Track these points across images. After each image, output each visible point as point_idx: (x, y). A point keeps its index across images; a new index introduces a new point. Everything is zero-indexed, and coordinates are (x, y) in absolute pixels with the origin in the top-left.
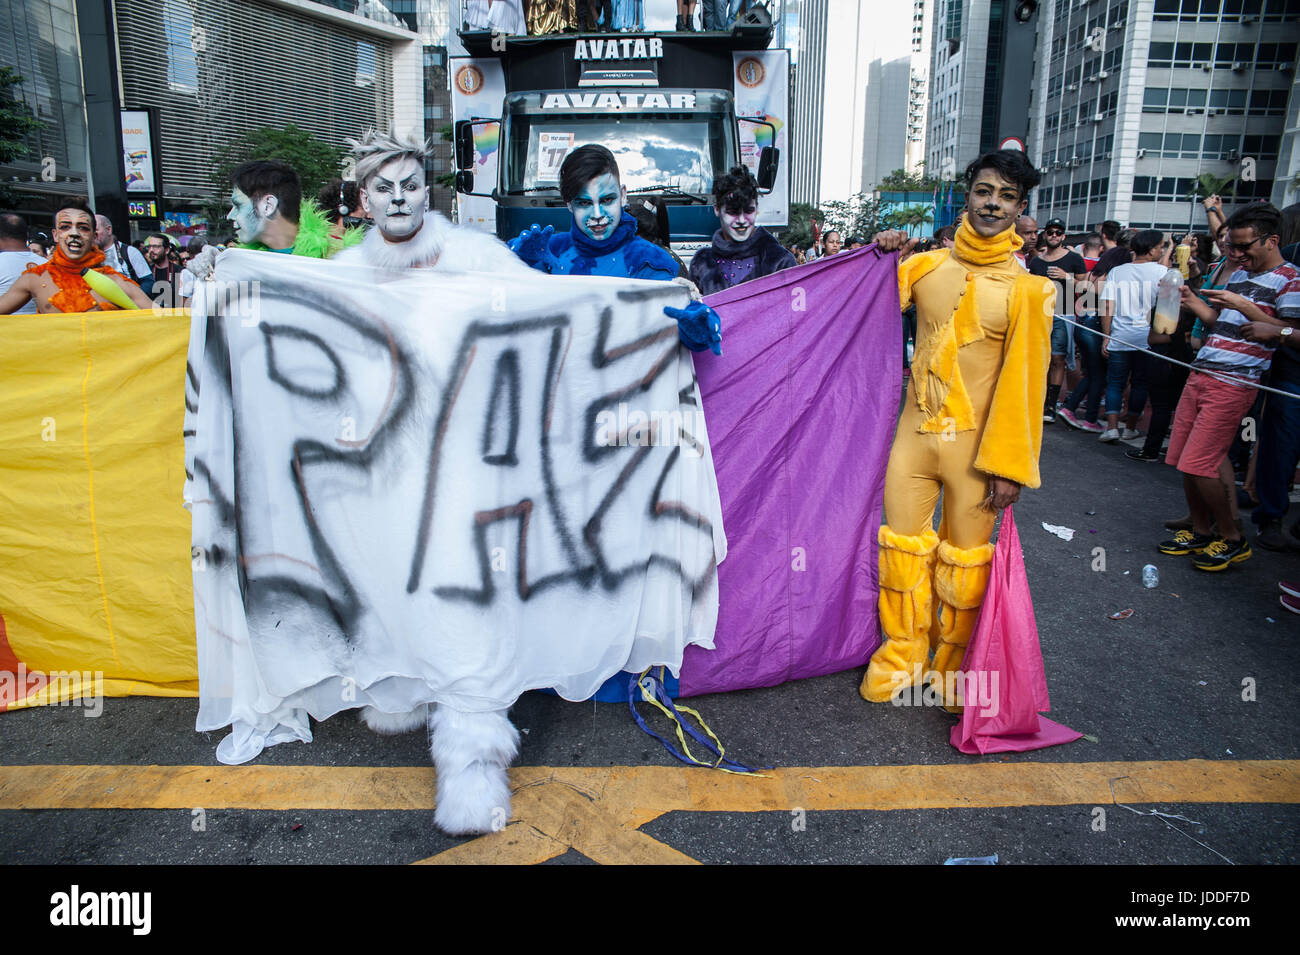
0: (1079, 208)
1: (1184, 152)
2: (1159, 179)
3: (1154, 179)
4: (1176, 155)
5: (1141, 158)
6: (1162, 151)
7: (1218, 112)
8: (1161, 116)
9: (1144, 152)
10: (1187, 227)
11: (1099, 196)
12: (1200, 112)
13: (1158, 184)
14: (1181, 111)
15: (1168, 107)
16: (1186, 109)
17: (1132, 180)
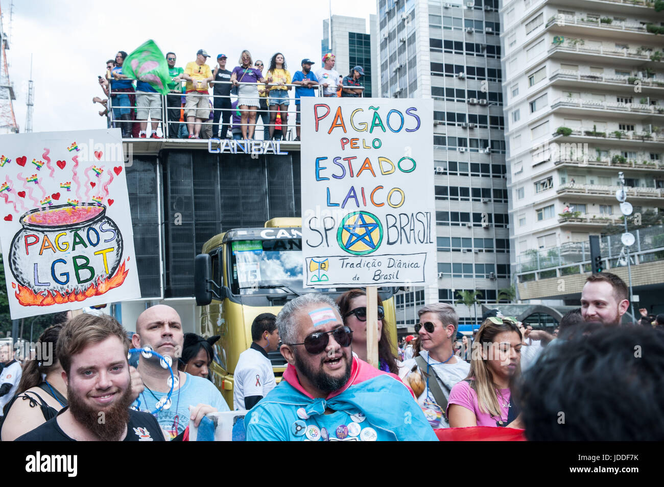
0: (410, 309)
1: (465, 274)
2: (453, 290)
3: (450, 290)
4: (460, 276)
5: (441, 278)
6: (452, 274)
7: (480, 251)
8: (448, 253)
9: (442, 275)
10: (474, 319)
11: (420, 301)
12: (470, 251)
13: (453, 294)
14: (459, 250)
15: (451, 248)
16: (462, 249)
17: (437, 292)
